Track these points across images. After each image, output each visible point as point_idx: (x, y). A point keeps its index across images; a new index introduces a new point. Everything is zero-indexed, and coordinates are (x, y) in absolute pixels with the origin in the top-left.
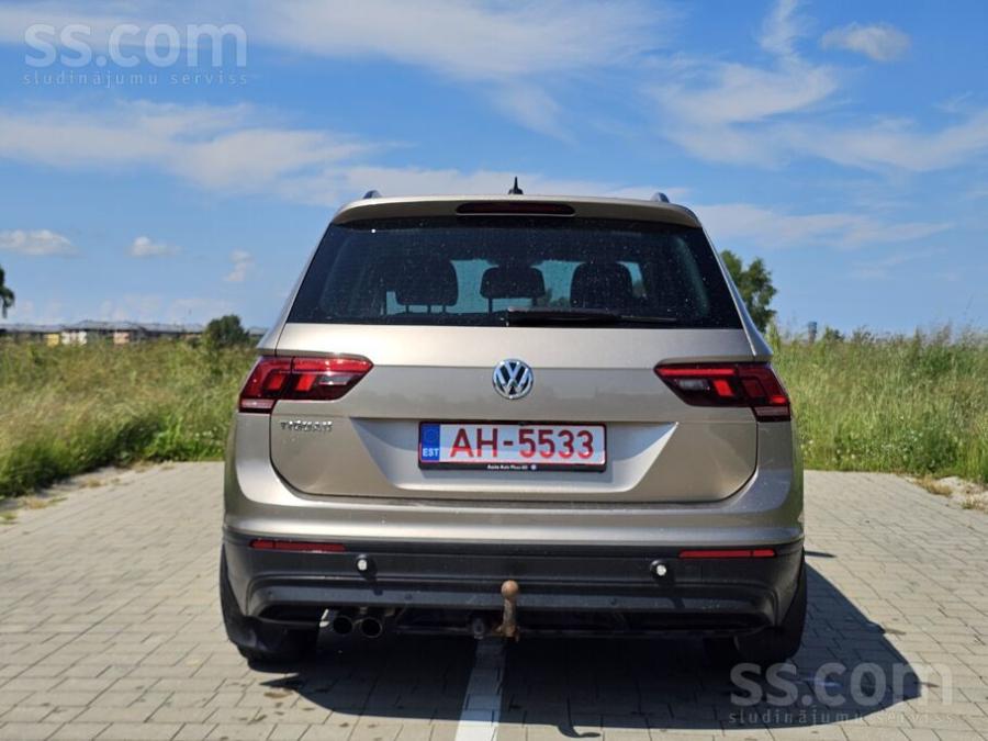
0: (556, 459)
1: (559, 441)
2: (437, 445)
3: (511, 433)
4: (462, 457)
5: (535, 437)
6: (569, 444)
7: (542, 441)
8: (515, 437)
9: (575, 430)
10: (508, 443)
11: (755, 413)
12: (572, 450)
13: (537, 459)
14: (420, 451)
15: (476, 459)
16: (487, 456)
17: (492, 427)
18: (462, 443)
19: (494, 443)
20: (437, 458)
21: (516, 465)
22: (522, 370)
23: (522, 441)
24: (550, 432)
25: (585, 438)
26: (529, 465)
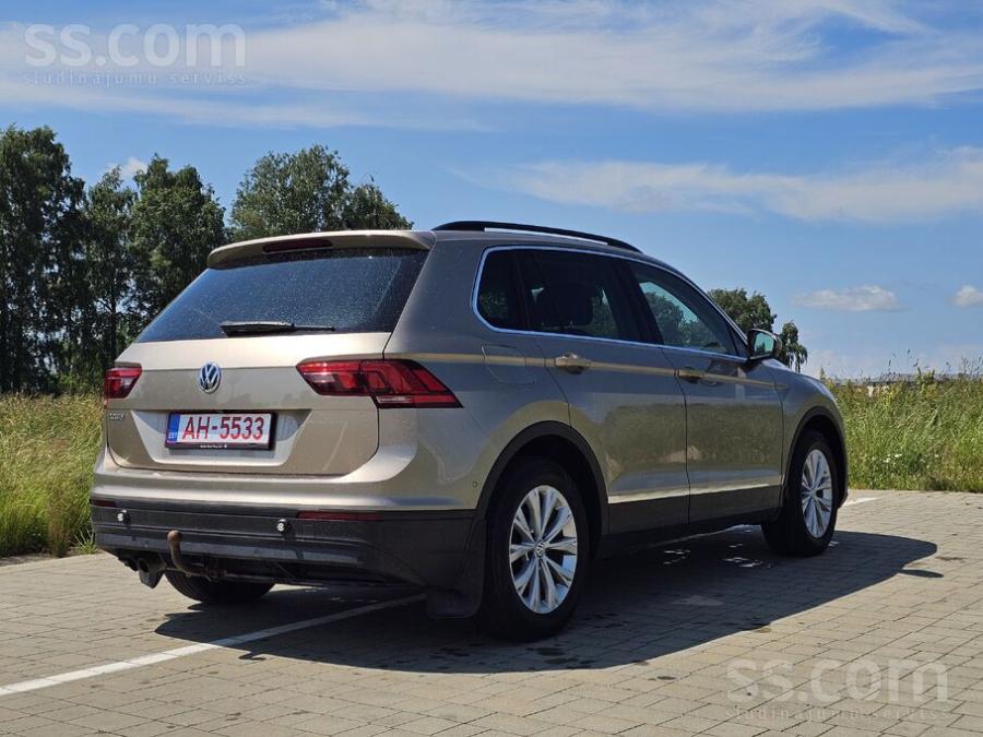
0: (240, 440)
1: (243, 425)
2: (177, 431)
3: (216, 420)
4: (189, 439)
5: (229, 423)
6: (248, 428)
7: (234, 426)
8: (219, 424)
9: (254, 417)
10: (215, 428)
11: (375, 401)
12: (250, 433)
13: (229, 440)
14: (167, 434)
15: (195, 441)
16: (202, 438)
17: (198, 416)
18: (190, 429)
19: (206, 428)
20: (176, 439)
21: (216, 444)
22: (214, 370)
23: (223, 426)
24: (239, 419)
25: (259, 423)
26: (223, 444)
